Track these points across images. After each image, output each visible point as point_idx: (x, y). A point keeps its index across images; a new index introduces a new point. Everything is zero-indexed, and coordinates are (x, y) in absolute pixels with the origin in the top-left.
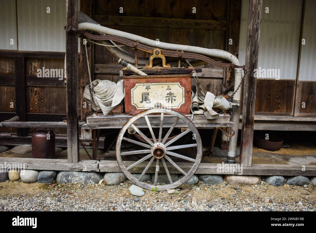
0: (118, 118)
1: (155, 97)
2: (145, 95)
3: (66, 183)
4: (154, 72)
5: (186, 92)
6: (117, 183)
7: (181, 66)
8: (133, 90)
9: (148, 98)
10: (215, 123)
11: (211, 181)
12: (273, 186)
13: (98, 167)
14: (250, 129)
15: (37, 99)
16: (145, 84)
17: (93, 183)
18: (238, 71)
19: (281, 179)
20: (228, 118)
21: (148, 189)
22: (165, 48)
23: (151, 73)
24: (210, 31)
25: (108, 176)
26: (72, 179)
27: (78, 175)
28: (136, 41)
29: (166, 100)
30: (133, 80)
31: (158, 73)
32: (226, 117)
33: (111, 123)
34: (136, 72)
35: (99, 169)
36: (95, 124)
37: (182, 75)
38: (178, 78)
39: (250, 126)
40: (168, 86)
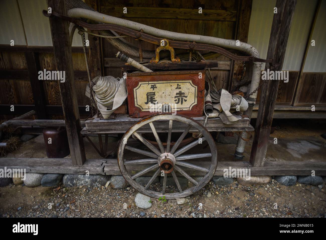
0: (120, 123)
1: (162, 97)
2: (150, 95)
3: (71, 186)
4: (161, 68)
5: (199, 91)
6: (123, 187)
7: (193, 60)
8: (136, 90)
9: (154, 98)
10: (231, 127)
11: (222, 182)
12: (286, 186)
13: (103, 171)
14: (267, 130)
15: (53, 92)
16: (150, 82)
17: (100, 186)
18: (258, 66)
19: (294, 179)
20: (247, 121)
21: (156, 197)
22: (173, 38)
23: (158, 68)
24: (219, 22)
25: (114, 180)
26: (77, 182)
27: (83, 178)
28: (139, 31)
29: (176, 101)
30: (136, 78)
31: (166, 69)
32: (245, 121)
33: (113, 127)
34: (139, 68)
35: (105, 172)
36: (95, 128)
37: (195, 72)
38: (189, 75)
39: (267, 127)
40: (178, 84)
